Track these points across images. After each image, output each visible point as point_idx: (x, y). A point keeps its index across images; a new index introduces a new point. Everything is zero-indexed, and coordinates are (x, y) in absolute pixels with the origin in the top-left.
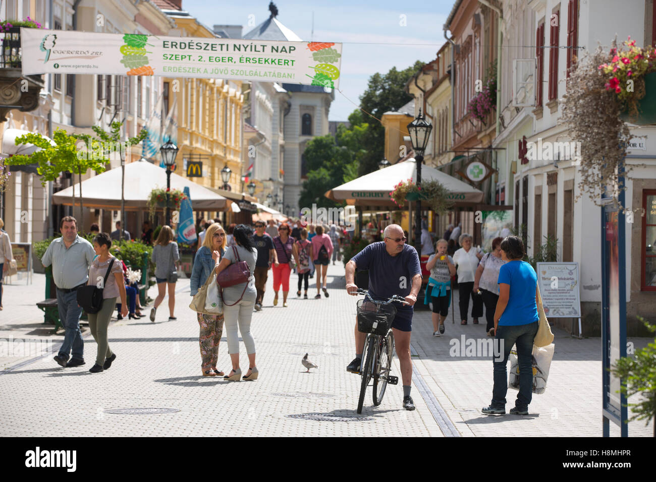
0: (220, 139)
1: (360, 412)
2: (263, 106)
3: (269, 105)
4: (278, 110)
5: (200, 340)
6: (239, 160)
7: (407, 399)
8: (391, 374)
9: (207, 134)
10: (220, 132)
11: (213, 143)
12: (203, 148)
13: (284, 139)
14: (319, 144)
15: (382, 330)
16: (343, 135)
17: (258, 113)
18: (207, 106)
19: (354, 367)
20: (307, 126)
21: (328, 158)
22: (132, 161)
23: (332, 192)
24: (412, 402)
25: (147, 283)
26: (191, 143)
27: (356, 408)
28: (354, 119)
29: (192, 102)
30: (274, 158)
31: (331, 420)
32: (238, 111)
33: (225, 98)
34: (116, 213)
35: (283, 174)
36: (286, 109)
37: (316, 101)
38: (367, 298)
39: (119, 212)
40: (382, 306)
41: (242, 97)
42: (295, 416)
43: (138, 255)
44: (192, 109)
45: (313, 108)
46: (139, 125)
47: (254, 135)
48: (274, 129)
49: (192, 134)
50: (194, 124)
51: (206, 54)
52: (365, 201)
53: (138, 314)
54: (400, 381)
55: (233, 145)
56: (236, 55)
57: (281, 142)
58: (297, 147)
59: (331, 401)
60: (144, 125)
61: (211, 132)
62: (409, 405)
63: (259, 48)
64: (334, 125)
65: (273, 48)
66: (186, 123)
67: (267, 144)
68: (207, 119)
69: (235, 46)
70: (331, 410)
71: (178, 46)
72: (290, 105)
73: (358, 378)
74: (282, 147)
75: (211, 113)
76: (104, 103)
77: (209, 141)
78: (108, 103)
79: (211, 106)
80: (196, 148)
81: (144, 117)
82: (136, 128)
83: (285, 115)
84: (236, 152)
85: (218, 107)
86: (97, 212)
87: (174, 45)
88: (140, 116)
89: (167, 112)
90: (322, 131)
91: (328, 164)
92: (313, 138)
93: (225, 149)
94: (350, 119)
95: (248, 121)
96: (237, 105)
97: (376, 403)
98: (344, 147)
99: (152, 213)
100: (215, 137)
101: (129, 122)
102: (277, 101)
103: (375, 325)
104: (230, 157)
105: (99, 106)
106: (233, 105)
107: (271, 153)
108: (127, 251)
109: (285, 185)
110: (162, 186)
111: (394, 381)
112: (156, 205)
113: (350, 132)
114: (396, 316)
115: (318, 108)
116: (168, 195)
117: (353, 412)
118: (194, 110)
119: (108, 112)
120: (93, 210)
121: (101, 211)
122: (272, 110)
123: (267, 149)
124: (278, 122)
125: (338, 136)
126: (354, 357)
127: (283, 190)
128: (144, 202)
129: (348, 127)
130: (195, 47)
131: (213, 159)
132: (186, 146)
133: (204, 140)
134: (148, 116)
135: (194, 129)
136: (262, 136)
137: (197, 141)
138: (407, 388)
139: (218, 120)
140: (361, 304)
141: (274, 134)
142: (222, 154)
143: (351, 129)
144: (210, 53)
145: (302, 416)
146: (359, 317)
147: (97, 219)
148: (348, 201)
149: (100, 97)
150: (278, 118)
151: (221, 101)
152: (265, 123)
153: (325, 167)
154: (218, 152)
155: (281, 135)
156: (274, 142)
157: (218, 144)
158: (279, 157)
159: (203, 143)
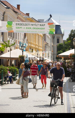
0: (37, 44)
1: (51, 105)
2: (48, 37)
3: (49, 37)
4: (52, 38)
5: (21, 88)
6: (42, 49)
7: (62, 102)
8: (59, 97)
9: (34, 43)
10: (37, 43)
11: (36, 45)
12: (34, 46)
13: (53, 44)
14: (60, 45)
15: (56, 87)
16: (65, 43)
17: (47, 39)
18: (34, 37)
19: (50, 95)
20: (58, 41)
21: (62, 48)
22: (15, 49)
23: (58, 56)
24: (63, 103)
25: (16, 76)
26: (31, 45)
27: (50, 104)
28: (68, 40)
29: (31, 36)
30: (51, 48)
31: (43, 107)
32: (42, 38)
33: (39, 35)
34: (13, 60)
35: (53, 52)
36: (53, 37)
37: (60, 36)
38: (53, 80)
39: (14, 60)
40: (56, 81)
41: (42, 35)
42: (35, 106)
43: (14, 70)
44: (31, 37)
45: (59, 37)
46: (19, 41)
47: (46, 43)
48: (51, 42)
49: (31, 43)
50: (31, 41)
51: (25, 27)
52: (66, 57)
53: (12, 83)
54: (60, 98)
55: (40, 45)
56: (32, 27)
57: (52, 45)
58: (56, 46)
59: (46, 102)
60: (20, 41)
61: (35, 43)
62: (62, 104)
63: (37, 25)
64: (64, 41)
65: (40, 25)
66: (30, 40)
67: (49, 45)
68: (34, 40)
69: (32, 24)
70: (44, 105)
71: (19, 25)
72: (54, 37)
73: (50, 98)
74: (53, 46)
75: (35, 38)
76: (10, 36)
77: (35, 45)
78: (11, 36)
79: (35, 37)
80: (32, 46)
81: (20, 40)
82: (18, 42)
83: (53, 39)
84: (41, 47)
85: (37, 37)
86: (8, 60)
87: (18, 24)
88: (19, 39)
89: (25, 38)
90: (61, 42)
91: (62, 49)
92: (59, 44)
93: (39, 46)
94: (67, 39)
95: (45, 40)
96: (41, 37)
97: (55, 103)
98: (66, 46)
99: (19, 60)
100: (36, 44)
101: (16, 41)
102: (51, 36)
103: (54, 86)
104: (40, 48)
105: (9, 37)
106: (40, 37)
107: (50, 47)
108: (11, 69)
109: (53, 54)
110: (21, 54)
111: (59, 98)
112: (20, 59)
113: (67, 43)
114: (59, 84)
115: (60, 37)
116: (23, 56)
117: (49, 105)
118: (31, 38)
119: (11, 38)
120: (7, 60)
121: (9, 60)
122: (50, 38)
123: (49, 46)
124: (52, 40)
125: (64, 43)
126: (50, 93)
127: (53, 55)
128: (18, 58)
129: (66, 41)
130: (23, 25)
131: (36, 48)
132: (29, 46)
133: (34, 44)
134: (21, 39)
135: (31, 42)
136: (48, 44)
137: (32, 45)
138: (62, 100)
139: (37, 40)
140: (51, 81)
141: (51, 43)
142: (38, 47)
143: (67, 42)
144: (26, 26)
145: (37, 106)
146: (51, 84)
147: (9, 62)
148: (62, 57)
149: (9, 35)
150: (52, 39)
151: (38, 36)
152: (49, 41)
153: (62, 50)
154: (37, 47)
155: (52, 43)
156: (51, 45)
157: (37, 45)
158: (52, 48)
159: (33, 45)
